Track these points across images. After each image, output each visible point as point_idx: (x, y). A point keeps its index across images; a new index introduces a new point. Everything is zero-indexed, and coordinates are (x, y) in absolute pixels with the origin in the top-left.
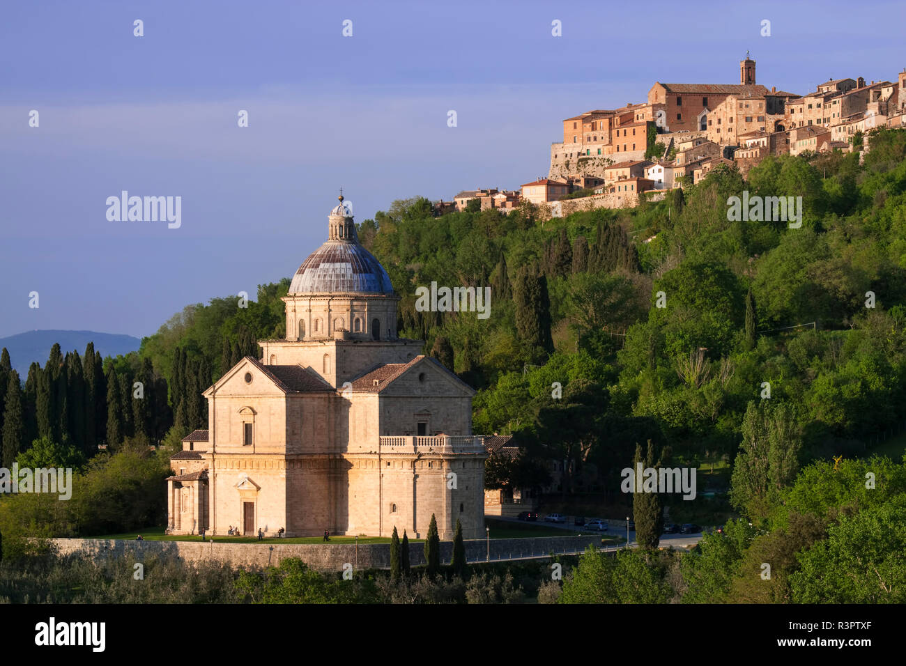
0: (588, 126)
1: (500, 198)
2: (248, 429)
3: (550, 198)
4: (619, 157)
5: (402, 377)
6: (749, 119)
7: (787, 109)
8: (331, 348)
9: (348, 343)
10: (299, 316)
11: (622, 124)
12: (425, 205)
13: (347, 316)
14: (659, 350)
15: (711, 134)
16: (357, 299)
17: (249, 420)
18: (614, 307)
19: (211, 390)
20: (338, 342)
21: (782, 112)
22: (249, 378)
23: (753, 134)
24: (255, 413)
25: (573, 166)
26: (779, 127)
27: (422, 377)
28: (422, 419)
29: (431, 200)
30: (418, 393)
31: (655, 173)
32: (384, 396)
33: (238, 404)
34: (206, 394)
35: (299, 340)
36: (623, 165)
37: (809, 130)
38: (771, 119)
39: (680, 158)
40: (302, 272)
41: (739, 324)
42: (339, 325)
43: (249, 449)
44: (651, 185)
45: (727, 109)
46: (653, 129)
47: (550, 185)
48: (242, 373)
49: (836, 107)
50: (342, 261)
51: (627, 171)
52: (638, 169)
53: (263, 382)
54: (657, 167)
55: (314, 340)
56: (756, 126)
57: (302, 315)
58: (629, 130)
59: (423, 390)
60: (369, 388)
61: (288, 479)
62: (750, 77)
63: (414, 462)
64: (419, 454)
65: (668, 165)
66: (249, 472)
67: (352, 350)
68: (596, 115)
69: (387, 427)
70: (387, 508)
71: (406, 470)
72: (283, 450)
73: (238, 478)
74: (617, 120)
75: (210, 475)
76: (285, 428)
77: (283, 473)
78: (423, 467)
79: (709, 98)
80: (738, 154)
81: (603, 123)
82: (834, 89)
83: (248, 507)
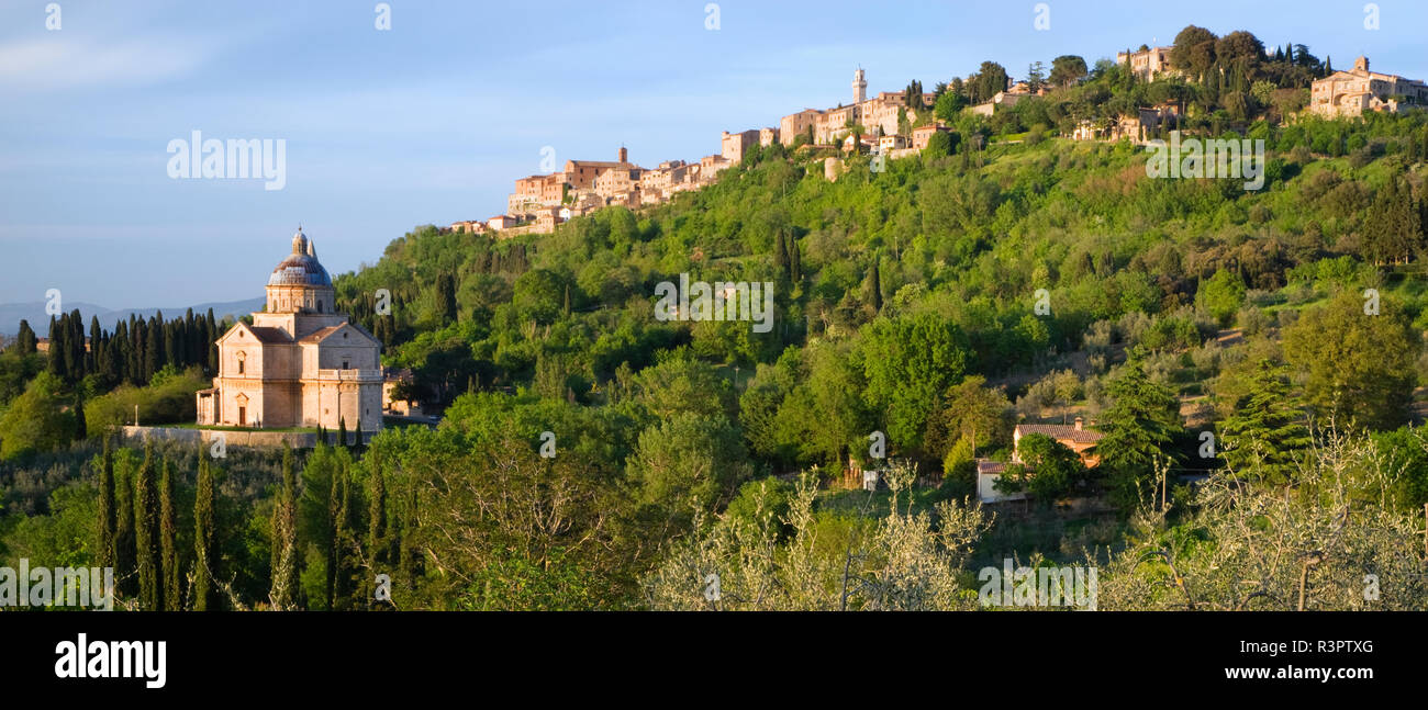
0: (530, 184)
1: (476, 226)
2: (242, 364)
3: (505, 227)
4: (547, 203)
5: (333, 335)
6: (620, 183)
7: (641, 178)
8: (292, 317)
9: (302, 315)
10: (274, 298)
11: (549, 183)
12: (434, 229)
13: (302, 298)
15: (599, 192)
16: (307, 288)
17: (242, 359)
19: (220, 340)
20: (296, 314)
21: (638, 179)
22: (242, 334)
23: (623, 192)
24: (245, 355)
25: (521, 208)
26: (637, 188)
27: (345, 335)
28: (346, 360)
29: (437, 226)
30: (343, 345)
31: (565, 214)
32: (321, 347)
33: (235, 350)
34: (218, 343)
35: (274, 312)
36: (548, 208)
37: (654, 191)
38: (633, 183)
39: (579, 204)
40: (275, 272)
41: (562, 305)
42: (297, 303)
43: (242, 376)
44: (562, 220)
45: (608, 176)
46: (566, 187)
47: (506, 218)
48: (238, 332)
49: (668, 177)
50: (299, 266)
51: (550, 212)
52: (556, 210)
53: (250, 337)
54: (566, 210)
55: (282, 312)
56: (624, 187)
57: (275, 297)
58: (553, 187)
59: (346, 343)
60: (313, 341)
61: (265, 394)
62: (624, 159)
63: (339, 385)
64: (342, 381)
65: (572, 209)
66: (242, 390)
67: (305, 319)
68: (535, 178)
69: (323, 365)
70: (323, 411)
71: (334, 390)
72: (261, 377)
73: (236, 393)
74: (546, 181)
75: (221, 391)
76: (261, 363)
77: (261, 391)
78: (344, 389)
79: (598, 169)
80: (613, 203)
81: (538, 183)
82: (668, 167)
83: (242, 410)
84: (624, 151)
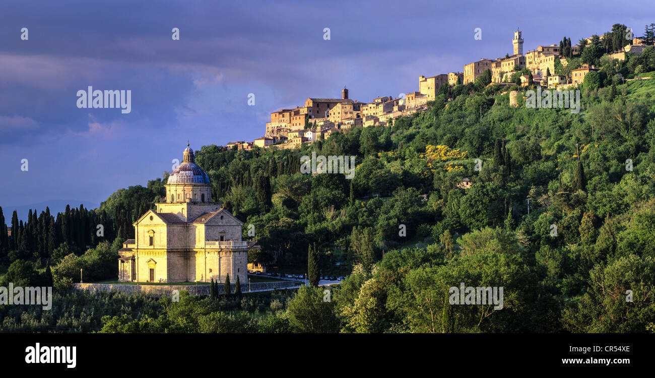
0: (281, 115)
1: (245, 145)
2: (151, 239)
3: (266, 145)
4: (293, 128)
5: (214, 218)
6: (346, 113)
7: (361, 109)
8: (185, 206)
9: (192, 203)
11: (295, 115)
12: (216, 147)
13: (191, 193)
14: (316, 206)
15: (331, 119)
16: (195, 186)
17: (152, 235)
18: (297, 189)
19: (136, 223)
20: (187, 203)
21: (359, 110)
22: (151, 218)
23: (348, 119)
24: (154, 232)
25: (275, 132)
26: (358, 116)
27: (222, 217)
28: (222, 235)
30: (220, 224)
31: (309, 135)
32: (207, 225)
33: (147, 229)
34: (134, 225)
35: (172, 203)
36: (295, 131)
37: (369, 118)
38: (355, 113)
39: (319, 128)
40: (173, 175)
41: (348, 195)
42: (188, 196)
43: (152, 247)
44: (307, 139)
45: (338, 108)
46: (308, 117)
47: (266, 139)
48: (149, 216)
49: (381, 107)
50: (189, 170)
51: (297, 134)
52: (302, 133)
53: (157, 219)
54: (309, 132)
55: (178, 203)
56: (349, 116)
57: (173, 192)
58: (298, 117)
59: (222, 223)
60: (201, 222)
61: (168, 259)
62: (346, 96)
63: (219, 252)
64: (222, 249)
65: (314, 132)
66: (152, 257)
67: (194, 207)
68: (284, 111)
69: (208, 238)
70: (208, 271)
71: (216, 256)
72: (166, 248)
73: (148, 259)
74: (293, 113)
75: (136, 258)
76: (166, 238)
77: (166, 257)
78: (223, 254)
79: (330, 104)
80: (342, 127)
81: (287, 114)
82: (380, 101)
83: (152, 271)
84: (346, 92)
